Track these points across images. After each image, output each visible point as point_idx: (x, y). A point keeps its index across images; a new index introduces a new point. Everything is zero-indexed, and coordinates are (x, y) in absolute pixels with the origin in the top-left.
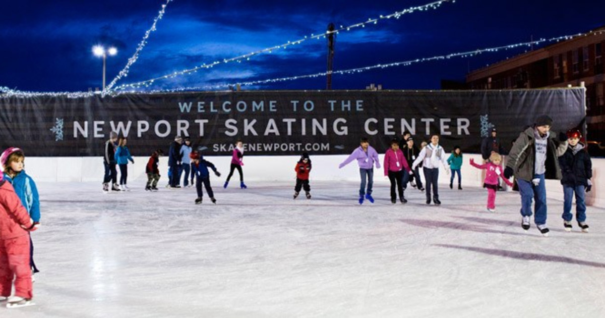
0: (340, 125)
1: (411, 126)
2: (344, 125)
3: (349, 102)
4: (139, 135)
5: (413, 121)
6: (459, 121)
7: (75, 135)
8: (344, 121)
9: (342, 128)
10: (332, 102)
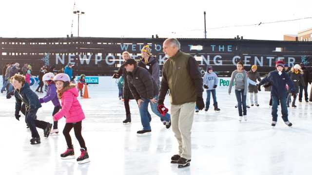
0: (218, 59)
1: (260, 61)
2: (220, 59)
3: (223, 46)
4: (96, 63)
5: (262, 58)
6: (289, 59)
7: (57, 63)
8: (220, 57)
9: (219, 61)
10: (213, 46)
